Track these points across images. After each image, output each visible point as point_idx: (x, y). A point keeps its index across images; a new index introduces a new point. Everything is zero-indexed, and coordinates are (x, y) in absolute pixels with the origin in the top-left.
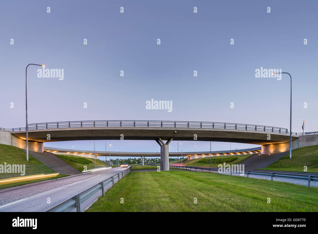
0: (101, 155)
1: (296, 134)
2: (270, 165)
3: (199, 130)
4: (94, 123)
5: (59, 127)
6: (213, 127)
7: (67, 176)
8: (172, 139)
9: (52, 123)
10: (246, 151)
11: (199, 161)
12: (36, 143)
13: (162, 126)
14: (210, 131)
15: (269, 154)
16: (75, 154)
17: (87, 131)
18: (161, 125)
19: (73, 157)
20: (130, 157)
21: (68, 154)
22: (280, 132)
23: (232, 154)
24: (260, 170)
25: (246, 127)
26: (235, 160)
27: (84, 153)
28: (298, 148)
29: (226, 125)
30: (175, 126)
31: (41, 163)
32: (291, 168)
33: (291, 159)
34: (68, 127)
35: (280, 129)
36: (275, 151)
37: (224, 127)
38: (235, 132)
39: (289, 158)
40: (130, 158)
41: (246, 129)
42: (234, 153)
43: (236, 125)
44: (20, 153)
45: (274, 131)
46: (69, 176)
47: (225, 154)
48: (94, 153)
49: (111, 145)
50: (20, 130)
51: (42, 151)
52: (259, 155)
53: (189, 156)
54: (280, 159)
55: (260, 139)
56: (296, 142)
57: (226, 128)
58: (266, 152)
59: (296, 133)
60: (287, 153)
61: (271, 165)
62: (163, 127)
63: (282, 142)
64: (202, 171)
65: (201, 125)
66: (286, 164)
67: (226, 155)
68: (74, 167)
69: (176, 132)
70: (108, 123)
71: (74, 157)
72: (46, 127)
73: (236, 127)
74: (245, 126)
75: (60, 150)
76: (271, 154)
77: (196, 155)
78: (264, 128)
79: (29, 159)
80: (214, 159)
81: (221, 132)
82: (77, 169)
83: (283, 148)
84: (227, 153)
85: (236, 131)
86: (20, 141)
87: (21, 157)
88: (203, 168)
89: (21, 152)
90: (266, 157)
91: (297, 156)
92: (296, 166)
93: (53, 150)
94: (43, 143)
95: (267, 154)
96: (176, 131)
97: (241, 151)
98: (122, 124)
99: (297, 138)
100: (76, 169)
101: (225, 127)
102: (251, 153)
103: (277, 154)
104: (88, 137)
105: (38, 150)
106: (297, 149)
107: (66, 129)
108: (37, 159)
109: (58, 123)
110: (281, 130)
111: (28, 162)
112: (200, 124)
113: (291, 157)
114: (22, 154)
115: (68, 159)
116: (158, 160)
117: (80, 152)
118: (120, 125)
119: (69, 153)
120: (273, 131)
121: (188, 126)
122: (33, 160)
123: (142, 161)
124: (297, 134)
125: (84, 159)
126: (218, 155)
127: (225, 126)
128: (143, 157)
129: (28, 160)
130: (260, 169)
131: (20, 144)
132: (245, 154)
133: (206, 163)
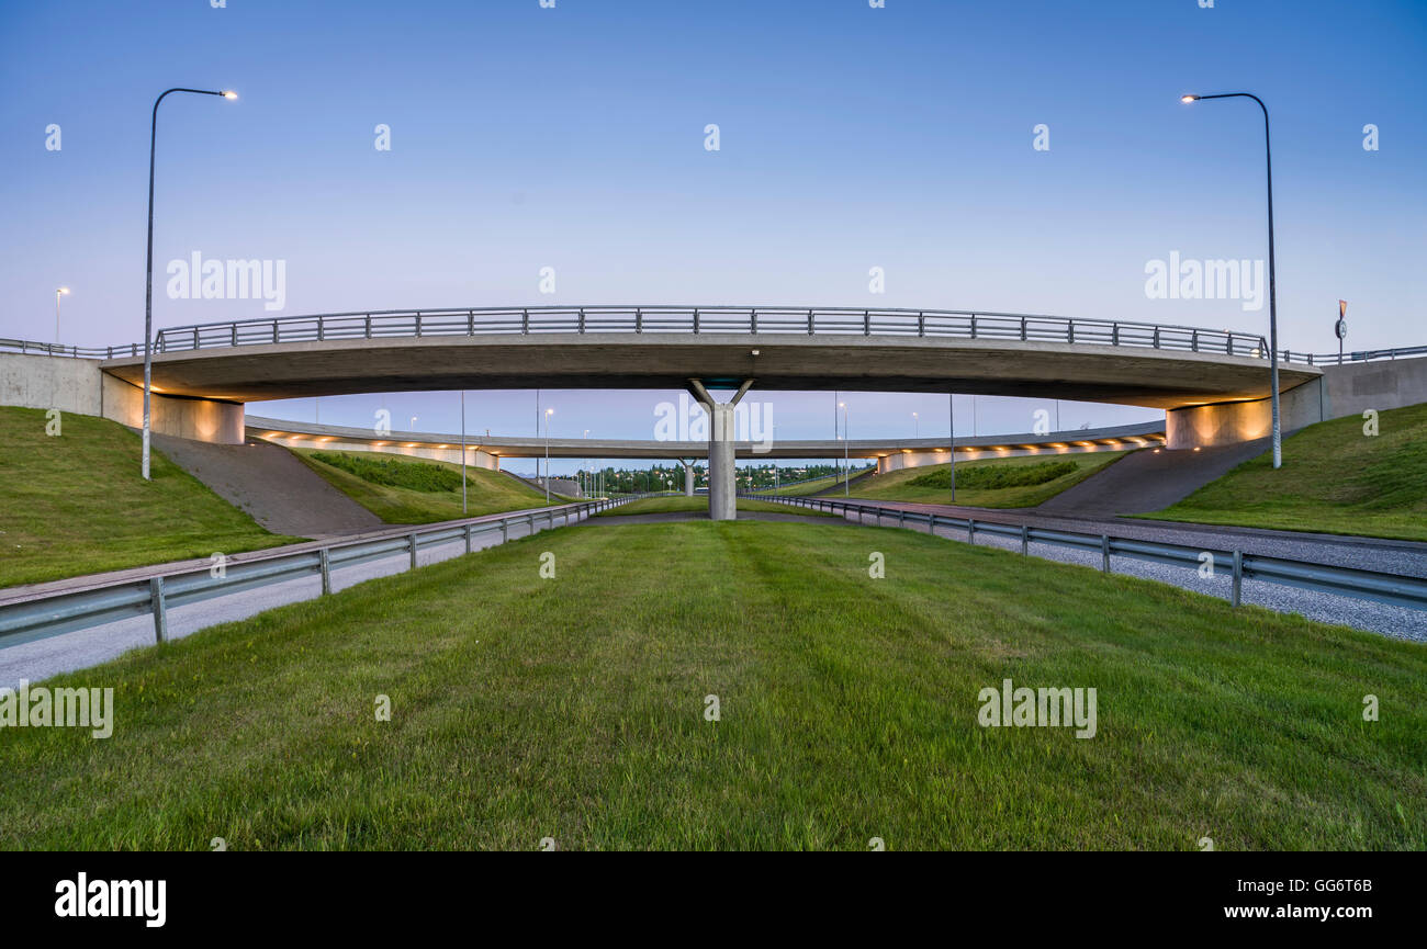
0: (512, 451)
1: (1310, 362)
2: (1186, 498)
3: (857, 343)
4: (418, 318)
5: (281, 340)
6: (921, 330)
7: (295, 543)
8: (749, 383)
9: (254, 321)
10: (1120, 434)
11: (919, 478)
12: (207, 404)
13: (696, 327)
14: (906, 349)
15: (1197, 449)
16: (408, 450)
17: (388, 352)
18: (692, 325)
19: (392, 461)
20: (657, 463)
21: (378, 447)
22: (1229, 350)
23: (1062, 449)
24: (1134, 518)
25: (1071, 328)
26: (1060, 475)
27: (444, 446)
28: (1318, 421)
29: (979, 323)
30: (753, 328)
31: (203, 487)
32: (1267, 512)
33: (1279, 469)
34: (315, 338)
35: (1230, 339)
36: (1220, 435)
37: (970, 330)
38: (1018, 355)
39: (1271, 464)
40: (657, 466)
41: (1071, 339)
42: (1070, 445)
43: (1024, 323)
44: (126, 445)
45: (1199, 345)
46: (310, 540)
47: (1031, 448)
48: (484, 446)
49: (550, 412)
50: (110, 355)
51: (239, 440)
52: (1157, 451)
53: (880, 458)
54: (1233, 473)
55: (1141, 381)
56: (1308, 394)
57: (979, 336)
58: (1185, 441)
59: (1310, 356)
60: (1265, 443)
61: (1190, 497)
62: (701, 331)
63: (1245, 396)
64: (879, 520)
65: (867, 323)
66: (1255, 493)
67: (1034, 451)
68: (361, 504)
69: (756, 353)
70: (472, 318)
71: (400, 461)
72: (231, 339)
73: (1023, 329)
74: (1066, 328)
75: (345, 433)
76: (1205, 450)
77: (909, 451)
78: (1152, 334)
79: (153, 472)
80: (982, 472)
81: (956, 350)
82: (375, 514)
83: (1254, 424)
84: (1041, 446)
85: (1022, 346)
86: (138, 397)
87: (122, 464)
88: (881, 509)
89: (128, 442)
90: (1182, 462)
91: (1306, 460)
92: (1293, 503)
93: (291, 433)
94: (242, 404)
95: (1190, 447)
96: (756, 347)
97: (1098, 438)
98: (531, 322)
99: (1313, 378)
100: (370, 511)
101: (974, 333)
102: (1117, 446)
103: (1227, 447)
104: (396, 377)
105: (217, 432)
106: (1312, 428)
107: (305, 345)
108: (192, 473)
109: (276, 320)
110: (1235, 342)
111: (144, 485)
112: (862, 319)
113: (1278, 463)
114: (131, 452)
115: (357, 470)
116: (774, 475)
117: (427, 442)
118: (521, 325)
119: (380, 444)
120: (1196, 347)
121: (810, 326)
122: (170, 475)
123: (707, 479)
124: (1314, 359)
125: (438, 468)
126: (1003, 453)
127: (973, 326)
128: (689, 462)
129: (146, 473)
130: (1136, 515)
131: (136, 411)
132: (1090, 448)
133: (945, 488)
